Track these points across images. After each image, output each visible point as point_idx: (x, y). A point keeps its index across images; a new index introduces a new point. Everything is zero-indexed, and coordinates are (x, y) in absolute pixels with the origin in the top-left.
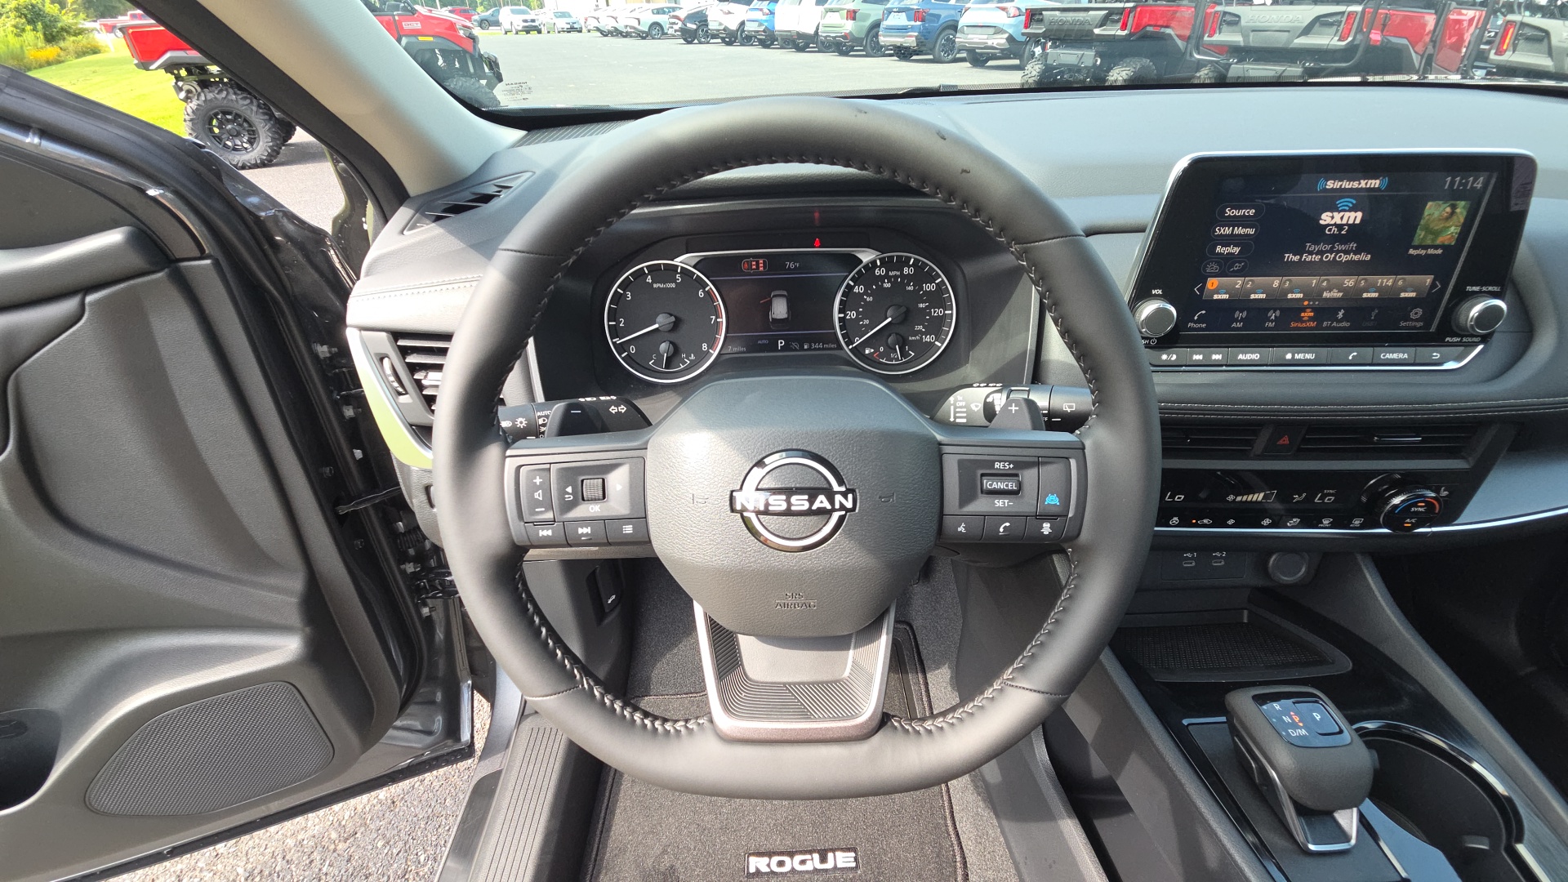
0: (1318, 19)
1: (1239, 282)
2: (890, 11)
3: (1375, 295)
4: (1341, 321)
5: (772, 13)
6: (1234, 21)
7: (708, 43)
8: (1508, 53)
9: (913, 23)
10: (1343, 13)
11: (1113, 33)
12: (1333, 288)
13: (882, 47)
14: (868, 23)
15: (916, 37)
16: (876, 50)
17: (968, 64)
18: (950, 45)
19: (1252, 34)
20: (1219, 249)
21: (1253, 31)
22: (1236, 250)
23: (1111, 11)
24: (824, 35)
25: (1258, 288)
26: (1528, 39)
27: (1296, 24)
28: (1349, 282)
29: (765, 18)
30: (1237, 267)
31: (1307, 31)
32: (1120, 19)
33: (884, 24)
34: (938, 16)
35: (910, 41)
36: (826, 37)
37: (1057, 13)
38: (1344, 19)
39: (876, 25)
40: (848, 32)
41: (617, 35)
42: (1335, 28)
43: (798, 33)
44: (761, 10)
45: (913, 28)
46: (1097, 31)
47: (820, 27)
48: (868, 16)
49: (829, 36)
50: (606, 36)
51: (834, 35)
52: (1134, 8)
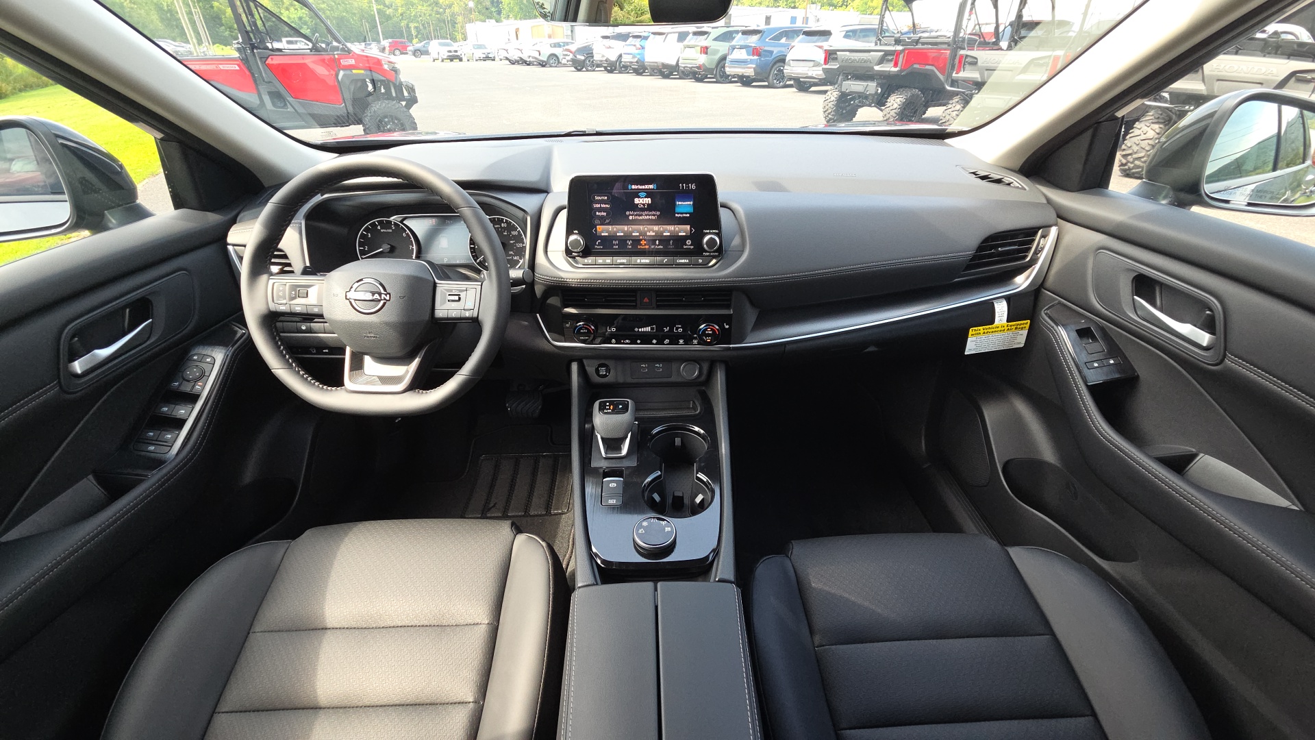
0: (1030, 62)
2: (734, 48)
5: (643, 48)
6: (974, 63)
7: (594, 71)
9: (751, 57)
10: (1050, 56)
11: (888, 69)
13: (729, 76)
14: (717, 57)
15: (754, 68)
16: (724, 78)
17: (794, 90)
18: (781, 76)
19: (986, 72)
21: (987, 70)
23: (887, 53)
24: (684, 65)
27: (1016, 65)
29: (637, 52)
31: (1025, 70)
32: (893, 59)
33: (730, 58)
34: (771, 52)
35: (749, 71)
36: (684, 67)
37: (848, 53)
39: (724, 58)
40: (701, 63)
41: (522, 63)
42: (1046, 68)
43: (663, 64)
44: (635, 45)
45: (751, 61)
46: (877, 68)
47: (680, 60)
48: (717, 51)
49: (687, 67)
50: (513, 64)
51: (691, 66)
52: (903, 50)
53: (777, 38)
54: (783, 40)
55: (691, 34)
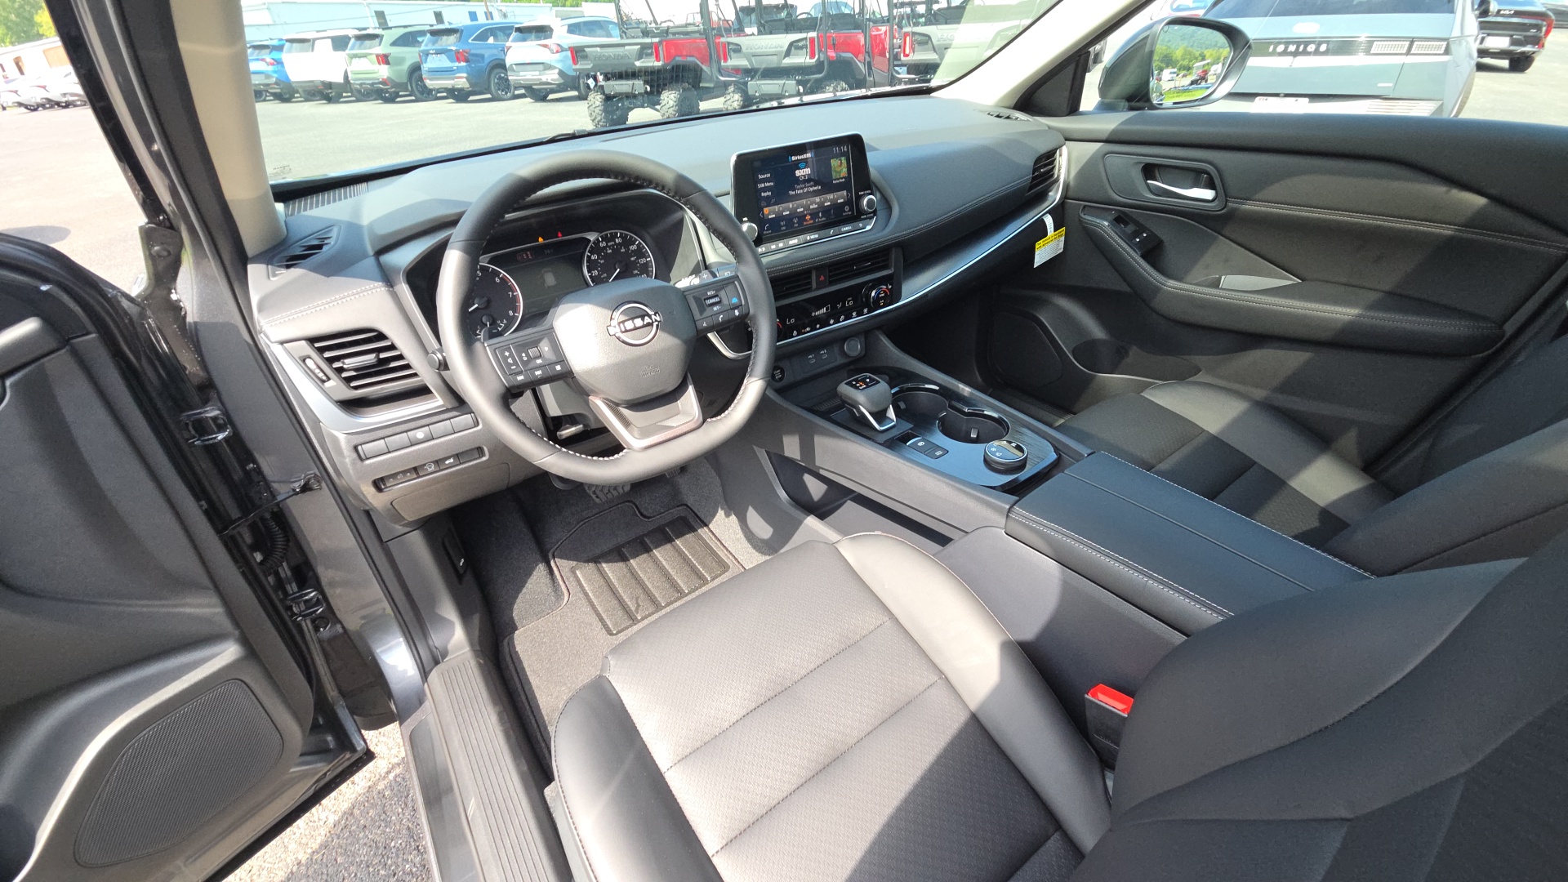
0: (791, 44)
1: (776, 208)
2: (427, 54)
3: (829, 203)
4: (821, 218)
5: (279, 62)
6: (738, 49)
8: (911, 55)
9: (457, 64)
10: (806, 39)
11: (651, 64)
12: (814, 203)
13: (431, 90)
14: (406, 66)
15: (466, 78)
16: (426, 94)
17: (529, 100)
18: (505, 85)
19: (753, 59)
20: (763, 194)
21: (754, 56)
22: (770, 193)
23: (644, 47)
24: (359, 82)
25: (785, 209)
26: (920, 43)
27: (779, 49)
28: (817, 199)
29: (271, 68)
30: (773, 201)
31: (788, 53)
32: (652, 52)
33: (425, 67)
34: (482, 56)
35: (461, 82)
36: (361, 84)
37: (598, 49)
38: (808, 43)
39: (416, 69)
40: (385, 77)
41: (52, 107)
42: (805, 50)
43: (323, 83)
44: (263, 60)
45: (459, 70)
46: (638, 64)
47: (350, 75)
48: (401, 61)
49: (365, 84)
50: (35, 110)
51: (371, 82)
52: (660, 42)
53: (483, 36)
54: (491, 40)
55: (353, 40)
